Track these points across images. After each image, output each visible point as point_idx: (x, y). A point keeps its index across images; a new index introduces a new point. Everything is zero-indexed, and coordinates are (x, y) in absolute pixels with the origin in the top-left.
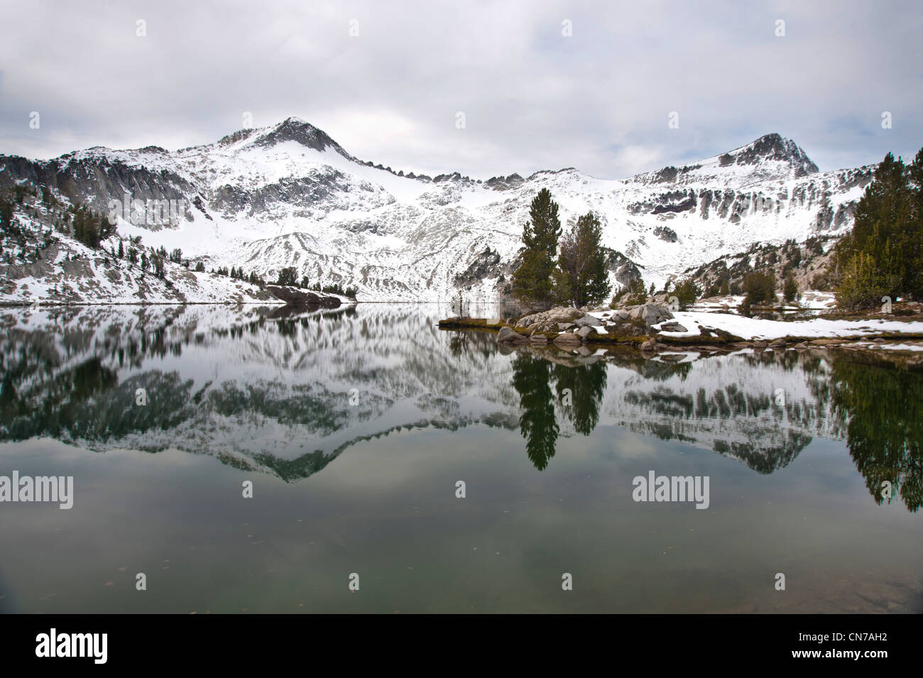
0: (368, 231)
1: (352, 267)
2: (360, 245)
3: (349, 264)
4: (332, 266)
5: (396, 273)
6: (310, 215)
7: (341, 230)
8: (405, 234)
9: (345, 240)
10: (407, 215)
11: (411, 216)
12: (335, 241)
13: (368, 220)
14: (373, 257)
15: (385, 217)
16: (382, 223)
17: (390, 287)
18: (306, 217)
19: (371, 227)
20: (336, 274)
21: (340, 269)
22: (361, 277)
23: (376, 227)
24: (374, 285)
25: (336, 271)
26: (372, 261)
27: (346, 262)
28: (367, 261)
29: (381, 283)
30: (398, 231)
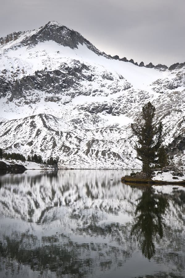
0: (104, 112)
1: (80, 140)
2: (94, 123)
3: (78, 139)
4: (65, 140)
5: (114, 145)
6: (59, 99)
7: (82, 111)
8: (134, 114)
9: (82, 120)
10: (138, 98)
11: (141, 99)
12: (73, 121)
13: (105, 103)
14: (99, 132)
15: (120, 101)
16: (117, 106)
17: (107, 157)
18: (55, 101)
19: (107, 109)
20: (66, 147)
21: (70, 142)
22: (86, 148)
23: (111, 108)
24: (94, 155)
25: (67, 144)
26: (98, 136)
27: (76, 137)
28: (93, 136)
29: (100, 154)
30: (130, 111)
